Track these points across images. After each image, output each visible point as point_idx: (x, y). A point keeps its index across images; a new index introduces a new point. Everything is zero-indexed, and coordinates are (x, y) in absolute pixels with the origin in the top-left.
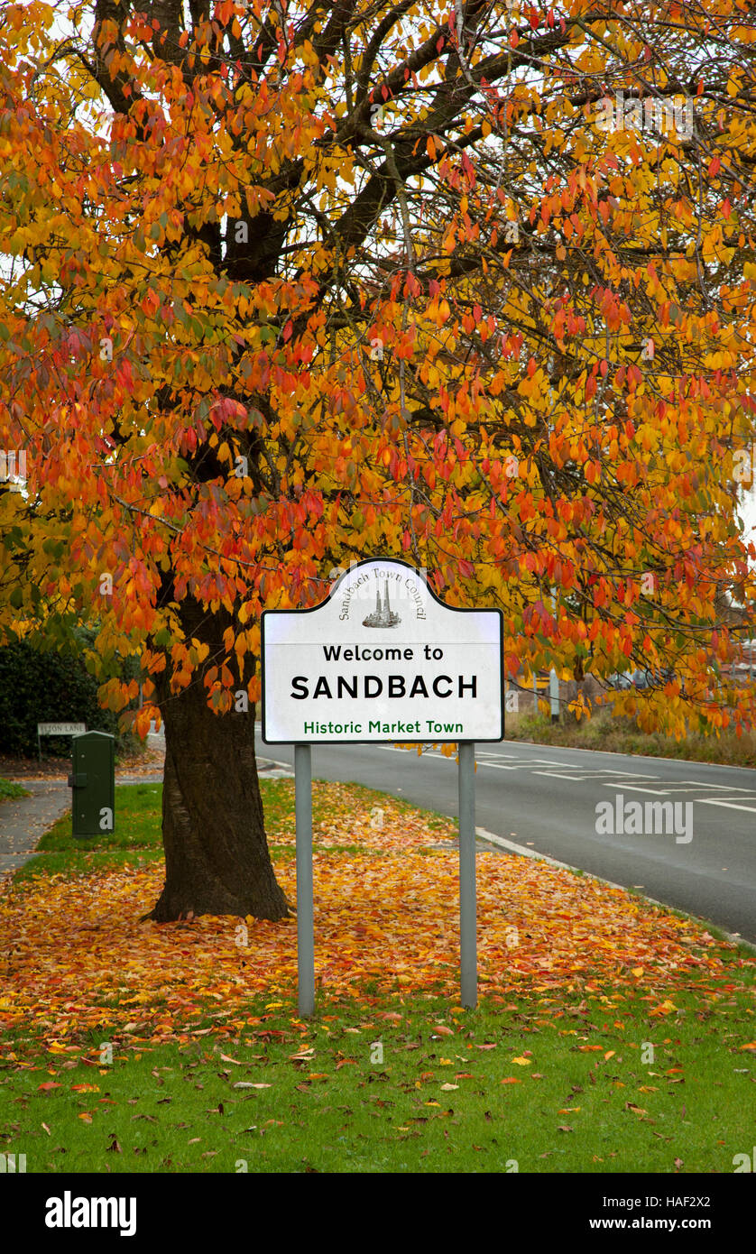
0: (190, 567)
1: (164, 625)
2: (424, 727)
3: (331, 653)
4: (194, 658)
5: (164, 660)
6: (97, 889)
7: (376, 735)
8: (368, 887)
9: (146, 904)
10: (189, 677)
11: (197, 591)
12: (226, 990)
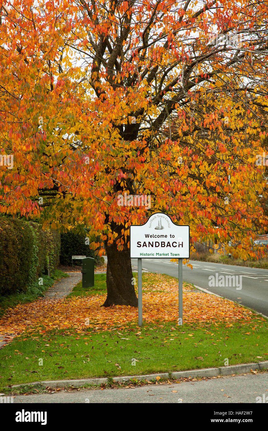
0: (113, 214)
1: (106, 228)
2: (170, 254)
3: (147, 236)
4: (114, 237)
5: (106, 237)
6: (89, 300)
7: (158, 256)
8: (163, 300)
9: (102, 303)
10: (113, 241)
11: (115, 220)
12: (121, 321)
